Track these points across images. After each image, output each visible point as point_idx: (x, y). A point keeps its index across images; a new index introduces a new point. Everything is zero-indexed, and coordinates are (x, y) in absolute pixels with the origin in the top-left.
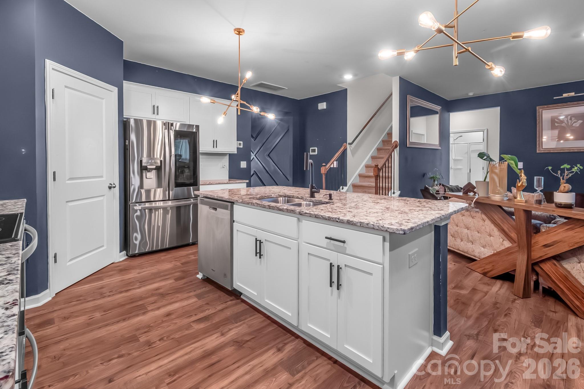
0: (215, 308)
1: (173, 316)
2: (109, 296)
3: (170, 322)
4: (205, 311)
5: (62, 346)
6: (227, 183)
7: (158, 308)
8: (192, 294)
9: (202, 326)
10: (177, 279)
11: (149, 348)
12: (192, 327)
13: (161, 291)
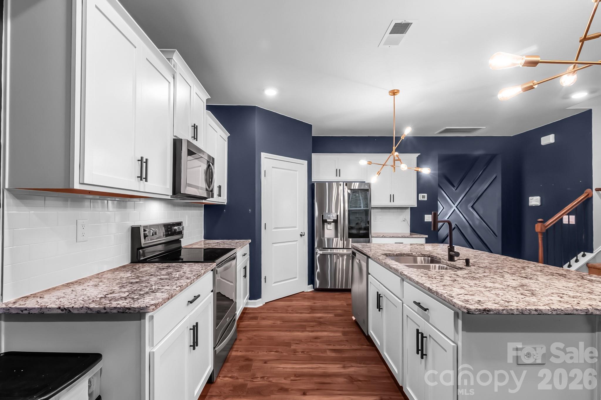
0: (351, 346)
1: (319, 340)
2: (290, 313)
3: (314, 344)
4: (342, 345)
5: (255, 333)
6: (408, 237)
7: (312, 331)
8: (341, 329)
9: (333, 355)
10: (336, 315)
11: (294, 354)
12: (327, 352)
13: (321, 320)
